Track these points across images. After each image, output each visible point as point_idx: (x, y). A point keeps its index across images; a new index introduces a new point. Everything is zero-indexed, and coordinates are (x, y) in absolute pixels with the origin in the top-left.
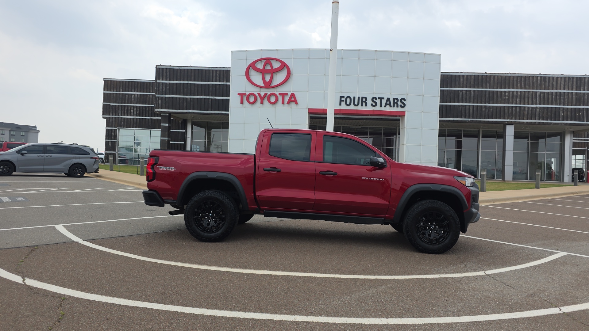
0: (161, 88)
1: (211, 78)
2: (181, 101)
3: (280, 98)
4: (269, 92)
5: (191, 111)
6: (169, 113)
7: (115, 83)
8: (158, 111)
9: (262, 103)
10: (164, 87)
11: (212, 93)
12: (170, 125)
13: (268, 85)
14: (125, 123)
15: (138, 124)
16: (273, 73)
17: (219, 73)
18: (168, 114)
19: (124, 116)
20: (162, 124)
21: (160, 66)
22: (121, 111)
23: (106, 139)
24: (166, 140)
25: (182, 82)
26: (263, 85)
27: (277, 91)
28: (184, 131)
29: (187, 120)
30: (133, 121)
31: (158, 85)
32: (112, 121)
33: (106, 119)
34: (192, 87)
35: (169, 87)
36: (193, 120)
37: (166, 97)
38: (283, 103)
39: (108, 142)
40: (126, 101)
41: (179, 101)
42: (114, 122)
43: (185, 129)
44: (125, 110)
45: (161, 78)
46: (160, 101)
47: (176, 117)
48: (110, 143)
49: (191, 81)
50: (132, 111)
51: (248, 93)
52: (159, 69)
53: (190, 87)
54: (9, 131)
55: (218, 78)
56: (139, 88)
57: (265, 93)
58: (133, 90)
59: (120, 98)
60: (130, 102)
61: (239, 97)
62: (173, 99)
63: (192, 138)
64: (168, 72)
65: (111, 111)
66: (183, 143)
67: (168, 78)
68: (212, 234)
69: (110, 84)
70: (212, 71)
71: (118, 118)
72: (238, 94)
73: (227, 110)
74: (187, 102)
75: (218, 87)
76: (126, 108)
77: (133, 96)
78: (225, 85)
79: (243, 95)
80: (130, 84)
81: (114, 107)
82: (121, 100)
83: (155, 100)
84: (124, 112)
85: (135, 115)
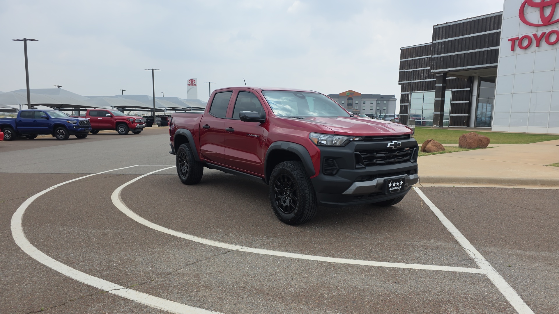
0: (436, 49)
1: (489, 27)
2: (455, 58)
4: (547, 30)
5: (464, 68)
6: (443, 72)
7: (410, 50)
8: (433, 72)
9: (538, 45)
10: (440, 47)
11: (488, 43)
12: (445, 85)
13: (547, 21)
14: (416, 87)
15: (426, 87)
16: (555, 5)
17: (497, 18)
18: (442, 74)
19: (416, 80)
20: (437, 85)
21: (437, 25)
22: (414, 76)
23: (401, 103)
24: (439, 100)
25: (457, 38)
26: (540, 23)
28: (469, 89)
29: (473, 77)
30: (420, 84)
31: (434, 46)
32: (406, 86)
33: (401, 85)
34: (467, 41)
35: (445, 46)
36: (481, 77)
37: (441, 57)
39: (402, 105)
40: (418, 66)
41: (453, 59)
42: (407, 87)
43: (472, 87)
44: (416, 75)
45: (437, 38)
46: (435, 61)
47: (459, 75)
48: (403, 106)
49: (466, 35)
50: (422, 75)
51: (520, 37)
52: (436, 28)
53: (465, 42)
54: (376, 101)
55: (496, 25)
56: (429, 51)
57: (542, 33)
58: (424, 54)
59: (413, 63)
60: (421, 67)
61: (510, 43)
62: (447, 57)
63: (478, 96)
64: (444, 30)
65: (405, 77)
66: (468, 102)
67: (444, 37)
68: (184, 178)
69: (405, 52)
70: (489, 19)
71: (411, 83)
72: (509, 39)
73: (496, 61)
74: (461, 59)
75: (495, 35)
76: (417, 73)
77: (423, 60)
78: (497, 32)
79: (515, 40)
80: (422, 49)
81: (408, 73)
82: (413, 65)
83: (431, 62)
84: (416, 77)
85: (425, 78)
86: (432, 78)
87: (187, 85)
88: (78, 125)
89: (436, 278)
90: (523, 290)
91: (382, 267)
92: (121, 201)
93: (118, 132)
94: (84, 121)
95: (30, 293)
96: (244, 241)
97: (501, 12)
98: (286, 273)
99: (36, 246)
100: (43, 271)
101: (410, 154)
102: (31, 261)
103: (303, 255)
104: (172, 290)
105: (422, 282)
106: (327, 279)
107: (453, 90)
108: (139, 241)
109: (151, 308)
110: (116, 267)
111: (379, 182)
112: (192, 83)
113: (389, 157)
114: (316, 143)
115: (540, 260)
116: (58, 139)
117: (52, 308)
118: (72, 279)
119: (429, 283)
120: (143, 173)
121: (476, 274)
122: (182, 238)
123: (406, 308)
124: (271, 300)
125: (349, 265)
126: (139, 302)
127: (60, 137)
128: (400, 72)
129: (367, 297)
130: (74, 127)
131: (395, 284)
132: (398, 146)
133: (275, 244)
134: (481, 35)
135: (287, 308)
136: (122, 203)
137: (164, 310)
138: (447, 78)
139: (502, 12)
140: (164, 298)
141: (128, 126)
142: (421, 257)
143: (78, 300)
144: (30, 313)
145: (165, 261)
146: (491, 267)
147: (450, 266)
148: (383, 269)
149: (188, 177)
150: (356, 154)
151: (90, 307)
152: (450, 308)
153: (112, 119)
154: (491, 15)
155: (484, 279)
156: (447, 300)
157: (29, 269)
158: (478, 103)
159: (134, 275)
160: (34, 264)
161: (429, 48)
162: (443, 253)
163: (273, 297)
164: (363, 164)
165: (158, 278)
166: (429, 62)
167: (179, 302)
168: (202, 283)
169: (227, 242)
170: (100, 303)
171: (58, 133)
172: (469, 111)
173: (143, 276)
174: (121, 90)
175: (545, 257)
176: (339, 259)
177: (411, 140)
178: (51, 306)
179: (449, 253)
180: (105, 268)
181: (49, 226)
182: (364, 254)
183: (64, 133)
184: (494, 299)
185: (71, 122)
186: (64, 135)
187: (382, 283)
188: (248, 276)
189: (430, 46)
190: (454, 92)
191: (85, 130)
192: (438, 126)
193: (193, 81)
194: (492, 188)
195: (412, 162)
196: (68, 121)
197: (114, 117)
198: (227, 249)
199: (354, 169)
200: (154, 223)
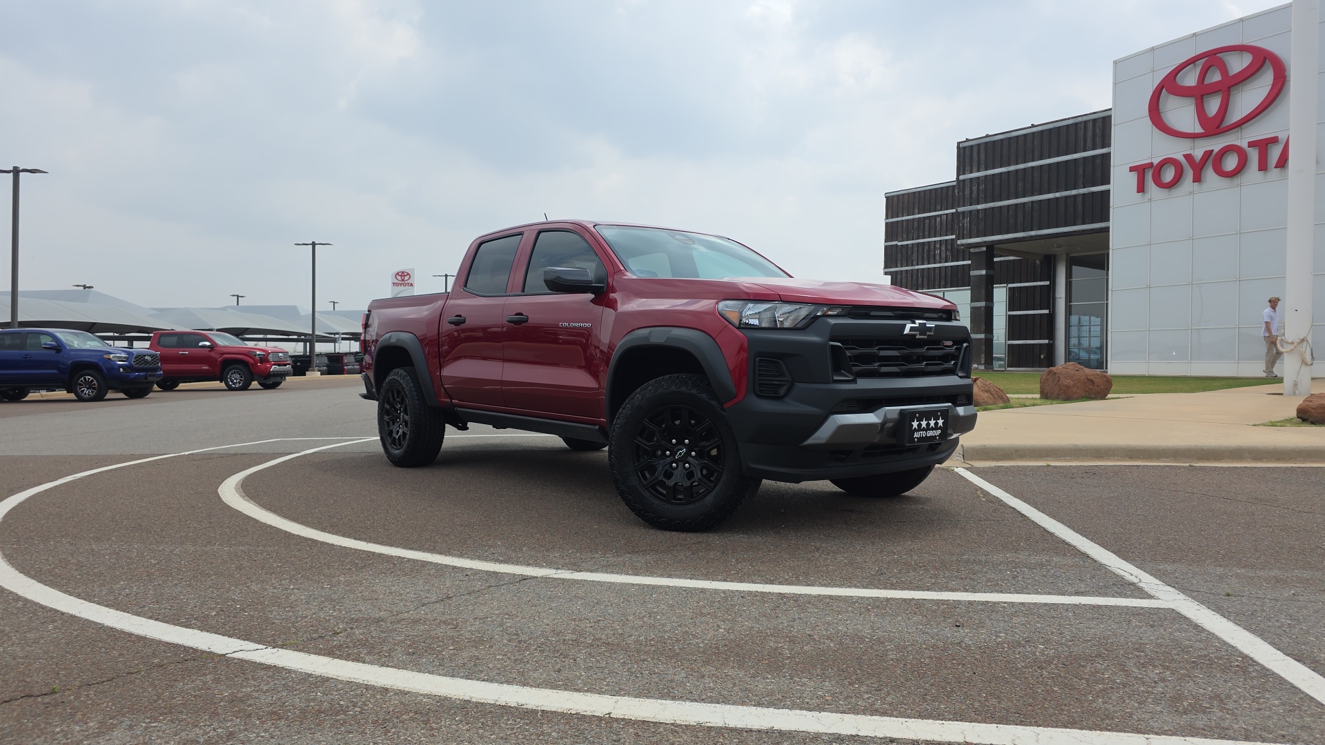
0: (967, 192)
1: (1082, 142)
2: (1011, 213)
3: (1254, 155)
4: (1216, 144)
5: (1033, 233)
6: (986, 244)
7: (906, 197)
8: (963, 245)
9: (1197, 179)
10: (975, 188)
11: (1084, 179)
12: (991, 272)
13: (1213, 127)
14: (925, 280)
15: (949, 279)
16: (1229, 88)
17: (1101, 124)
18: (985, 249)
19: (923, 264)
20: (973, 273)
21: (965, 142)
22: (918, 256)
24: (981, 307)
25: (1012, 168)
26: (1199, 130)
27: (1242, 139)
28: (1047, 283)
29: (1055, 256)
30: (934, 272)
31: (961, 185)
32: (902, 278)
33: (890, 277)
34: (1036, 174)
35: (985, 185)
36: (1071, 255)
37: (978, 210)
38: (1263, 167)
40: (927, 233)
41: (1006, 214)
42: (904, 280)
43: (1052, 278)
44: (923, 253)
45: (968, 168)
46: (967, 220)
47: (1011, 250)
49: (1033, 161)
50: (938, 252)
51: (1156, 162)
52: (964, 148)
53: (1030, 177)
55: (1098, 140)
56: (950, 200)
57: (1206, 152)
58: (939, 207)
59: (915, 227)
60: (933, 234)
61: (1134, 176)
62: (993, 211)
63: (1069, 298)
64: (982, 151)
65: (899, 258)
66: (1046, 311)
67: (983, 166)
68: (398, 451)
69: (897, 203)
70: (1083, 125)
71: (912, 270)
72: (1130, 168)
73: (1106, 218)
74: (1024, 213)
75: (1098, 161)
76: (926, 247)
77: (938, 219)
78: (1103, 155)
79: (1144, 170)
80: (933, 195)
81: (904, 250)
82: (916, 232)
83: (956, 221)
84: (923, 258)
85: (943, 260)
86: (961, 258)
87: (391, 284)
88: (130, 364)
89: (1054, 617)
90: (1276, 634)
91: (913, 599)
92: (243, 497)
93: (227, 384)
94: (145, 356)
95: (21, 660)
96: (561, 562)
97: (1106, 110)
98: (676, 613)
99: (33, 577)
100: (54, 621)
101: (955, 357)
102: (21, 603)
103: (713, 582)
104: (390, 649)
105: (1023, 624)
106: (782, 623)
107: (1011, 285)
108: (297, 565)
109: (341, 682)
110: (243, 609)
111: (889, 416)
112: (403, 280)
113: (907, 359)
114: (737, 323)
115: (1298, 585)
116: (81, 399)
117: (80, 687)
118: (130, 635)
119: (1039, 625)
120: (294, 451)
121: (1150, 609)
122: (404, 558)
123: (995, 671)
124: (648, 661)
125: (830, 597)
126: (307, 672)
127: (85, 394)
128: (886, 247)
129: (890, 653)
130: (121, 370)
131: (955, 629)
132: (928, 333)
133: (639, 565)
134: (1067, 162)
135: (692, 675)
136: (248, 501)
137: (376, 685)
138: (995, 259)
139: (1110, 109)
140: (371, 663)
141: (252, 368)
142: (1006, 582)
143: (149, 671)
144: (22, 697)
145: (366, 598)
146: (1182, 596)
147: (1083, 596)
148: (919, 604)
149: (409, 446)
150: (832, 346)
151: (181, 684)
152: (1106, 669)
153: (213, 354)
154: (1085, 118)
155: (1175, 616)
156: (1093, 655)
157: (18, 618)
158: (1070, 314)
159: (291, 623)
160: (31, 609)
161: (950, 193)
162: (1058, 574)
163: (653, 655)
164: (851, 372)
165: (352, 628)
166: (952, 224)
167: (413, 670)
168: (468, 635)
169: (517, 563)
170: (206, 675)
171: (81, 385)
172: (1050, 333)
173: (312, 626)
174: (233, 296)
175: (1307, 580)
176: (805, 587)
177: (954, 323)
178: (77, 683)
179: (1074, 574)
180: (214, 613)
181: (64, 542)
182: (863, 578)
183: (94, 384)
184: (1211, 651)
185: (114, 357)
186: (94, 389)
187: (921, 627)
188: (581, 620)
189: (951, 189)
190: (1012, 291)
191: (146, 377)
192: (982, 367)
193: (404, 276)
194: (1140, 466)
195: (960, 377)
196: (106, 356)
197: (218, 349)
198: (518, 575)
199: (829, 383)
200: (329, 532)
